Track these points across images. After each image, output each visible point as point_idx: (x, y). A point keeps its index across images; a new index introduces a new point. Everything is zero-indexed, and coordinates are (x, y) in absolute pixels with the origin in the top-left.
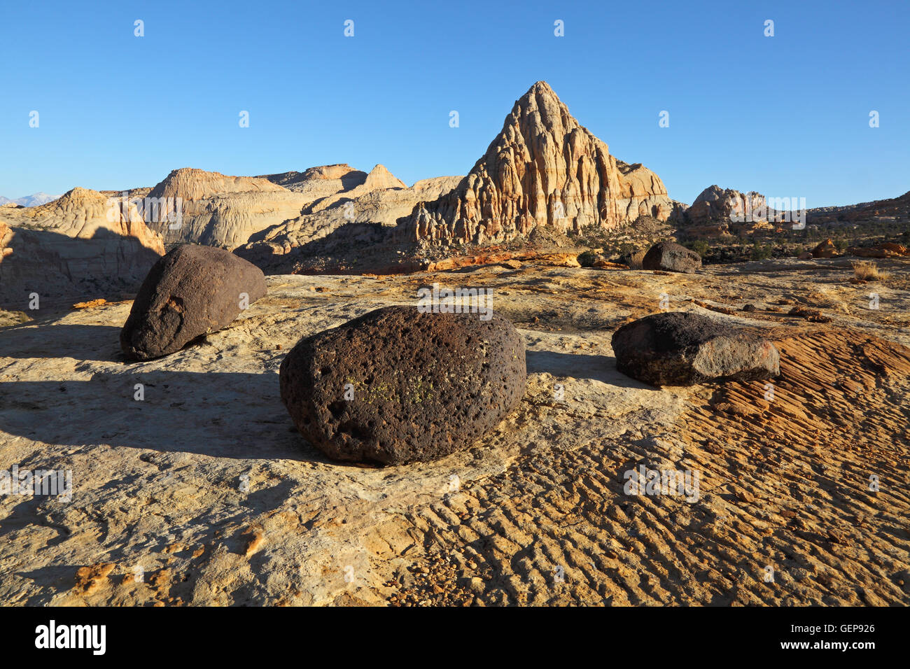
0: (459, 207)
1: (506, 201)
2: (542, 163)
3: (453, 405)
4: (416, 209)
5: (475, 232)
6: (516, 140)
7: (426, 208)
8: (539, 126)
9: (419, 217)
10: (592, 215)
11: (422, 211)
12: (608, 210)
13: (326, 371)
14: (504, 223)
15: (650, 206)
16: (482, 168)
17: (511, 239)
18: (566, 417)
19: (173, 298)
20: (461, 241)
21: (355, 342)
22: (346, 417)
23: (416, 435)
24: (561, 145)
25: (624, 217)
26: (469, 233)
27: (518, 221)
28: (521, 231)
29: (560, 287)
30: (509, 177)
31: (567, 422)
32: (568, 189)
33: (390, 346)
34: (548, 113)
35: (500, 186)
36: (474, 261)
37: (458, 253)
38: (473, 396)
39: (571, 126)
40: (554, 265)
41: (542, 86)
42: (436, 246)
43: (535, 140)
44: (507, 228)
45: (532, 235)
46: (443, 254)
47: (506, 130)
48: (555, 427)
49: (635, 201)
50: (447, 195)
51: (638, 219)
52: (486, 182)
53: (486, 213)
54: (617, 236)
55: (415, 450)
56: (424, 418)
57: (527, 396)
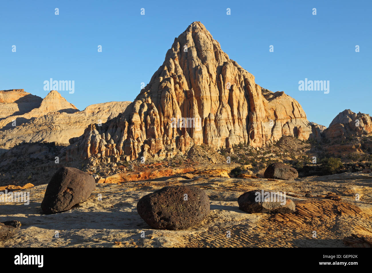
0: (126, 129)
1: (168, 124)
2: (198, 91)
3: (191, 212)
4: (87, 130)
5: (140, 150)
6: (176, 71)
7: (98, 129)
8: (195, 59)
9: (90, 138)
10: (242, 135)
11: (94, 132)
12: (256, 131)
13: (155, 204)
14: (165, 143)
15: (292, 127)
16: (146, 95)
17: (172, 157)
18: (222, 221)
19: (68, 188)
20: (128, 159)
21: (162, 196)
22: (162, 216)
23: (182, 220)
24: (214, 76)
25: (269, 137)
26: (135, 151)
27: (178, 140)
28: (181, 150)
29: (218, 186)
30: (170, 103)
31: (222, 222)
32: (221, 113)
33: (172, 197)
34: (203, 49)
35: (162, 110)
36: (139, 176)
37: (125, 169)
38: (196, 210)
39: (223, 60)
40: (213, 176)
41: (198, 26)
42: (105, 163)
43: (192, 72)
44: (168, 147)
45: (190, 153)
46: (112, 170)
47: (167, 63)
48: (219, 223)
49: (279, 123)
50: (115, 118)
51: (281, 139)
52: (150, 107)
53: (150, 134)
54: (264, 154)
55: (181, 224)
56: (184, 215)
57: (210, 215)
